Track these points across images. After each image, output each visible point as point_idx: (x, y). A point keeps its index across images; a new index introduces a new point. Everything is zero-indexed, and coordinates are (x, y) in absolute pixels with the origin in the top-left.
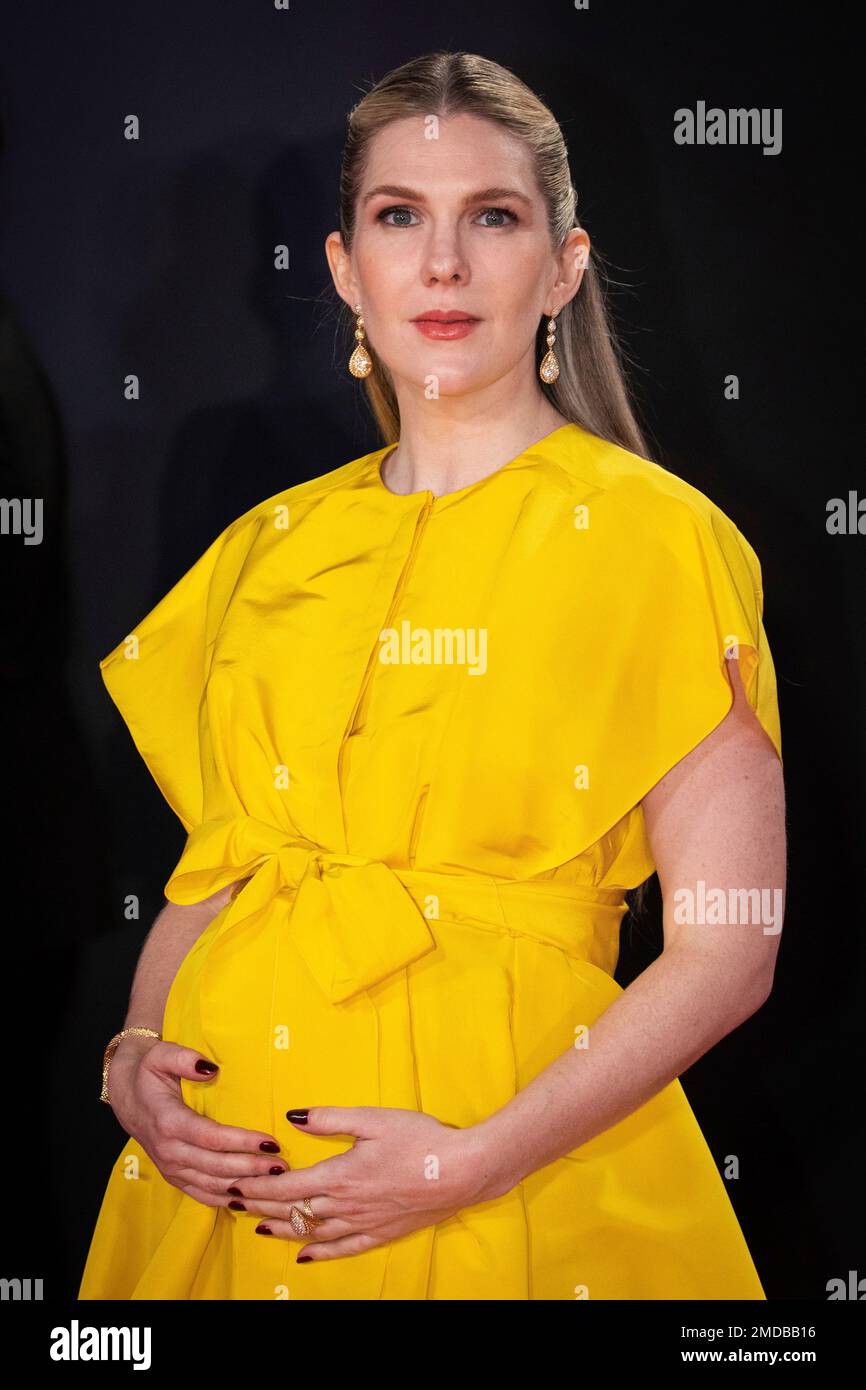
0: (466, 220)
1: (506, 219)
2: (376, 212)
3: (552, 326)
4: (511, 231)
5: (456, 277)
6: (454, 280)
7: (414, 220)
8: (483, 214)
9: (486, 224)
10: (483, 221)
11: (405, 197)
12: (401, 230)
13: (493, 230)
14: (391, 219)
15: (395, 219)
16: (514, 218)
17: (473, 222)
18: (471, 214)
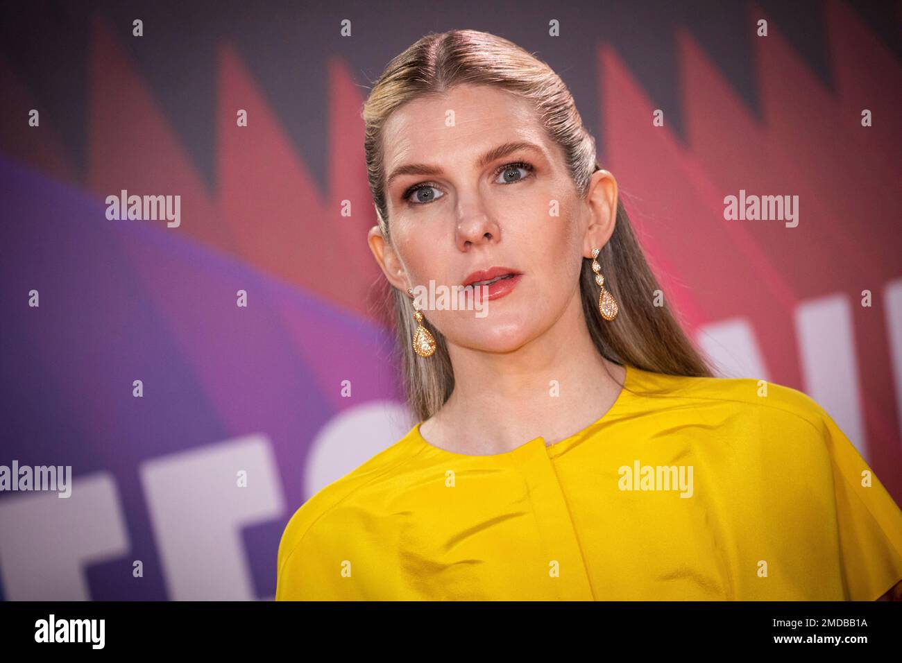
0: (486, 182)
1: (523, 173)
2: (400, 194)
3: (596, 267)
4: (532, 182)
5: (487, 235)
6: (486, 239)
7: (437, 194)
8: (500, 173)
9: (504, 181)
10: (501, 179)
11: (423, 174)
12: (427, 206)
13: (514, 186)
14: (415, 197)
15: (420, 198)
16: (531, 168)
17: (493, 182)
18: (490, 174)
